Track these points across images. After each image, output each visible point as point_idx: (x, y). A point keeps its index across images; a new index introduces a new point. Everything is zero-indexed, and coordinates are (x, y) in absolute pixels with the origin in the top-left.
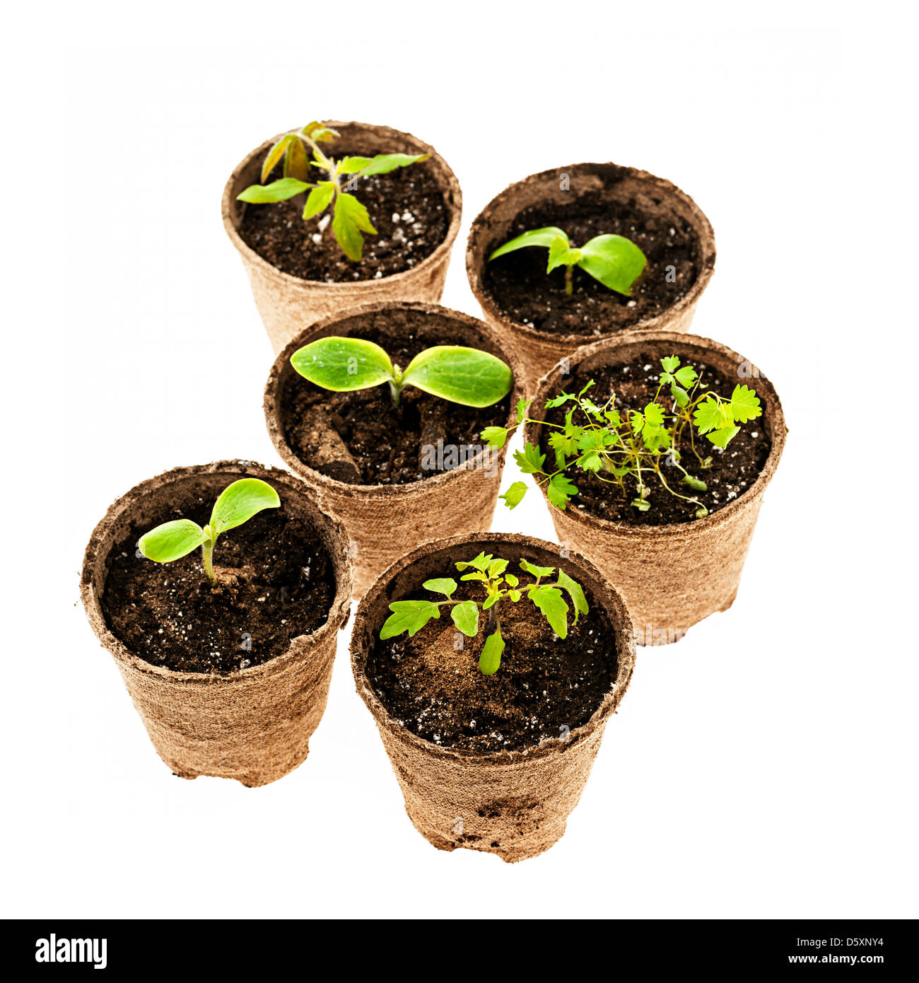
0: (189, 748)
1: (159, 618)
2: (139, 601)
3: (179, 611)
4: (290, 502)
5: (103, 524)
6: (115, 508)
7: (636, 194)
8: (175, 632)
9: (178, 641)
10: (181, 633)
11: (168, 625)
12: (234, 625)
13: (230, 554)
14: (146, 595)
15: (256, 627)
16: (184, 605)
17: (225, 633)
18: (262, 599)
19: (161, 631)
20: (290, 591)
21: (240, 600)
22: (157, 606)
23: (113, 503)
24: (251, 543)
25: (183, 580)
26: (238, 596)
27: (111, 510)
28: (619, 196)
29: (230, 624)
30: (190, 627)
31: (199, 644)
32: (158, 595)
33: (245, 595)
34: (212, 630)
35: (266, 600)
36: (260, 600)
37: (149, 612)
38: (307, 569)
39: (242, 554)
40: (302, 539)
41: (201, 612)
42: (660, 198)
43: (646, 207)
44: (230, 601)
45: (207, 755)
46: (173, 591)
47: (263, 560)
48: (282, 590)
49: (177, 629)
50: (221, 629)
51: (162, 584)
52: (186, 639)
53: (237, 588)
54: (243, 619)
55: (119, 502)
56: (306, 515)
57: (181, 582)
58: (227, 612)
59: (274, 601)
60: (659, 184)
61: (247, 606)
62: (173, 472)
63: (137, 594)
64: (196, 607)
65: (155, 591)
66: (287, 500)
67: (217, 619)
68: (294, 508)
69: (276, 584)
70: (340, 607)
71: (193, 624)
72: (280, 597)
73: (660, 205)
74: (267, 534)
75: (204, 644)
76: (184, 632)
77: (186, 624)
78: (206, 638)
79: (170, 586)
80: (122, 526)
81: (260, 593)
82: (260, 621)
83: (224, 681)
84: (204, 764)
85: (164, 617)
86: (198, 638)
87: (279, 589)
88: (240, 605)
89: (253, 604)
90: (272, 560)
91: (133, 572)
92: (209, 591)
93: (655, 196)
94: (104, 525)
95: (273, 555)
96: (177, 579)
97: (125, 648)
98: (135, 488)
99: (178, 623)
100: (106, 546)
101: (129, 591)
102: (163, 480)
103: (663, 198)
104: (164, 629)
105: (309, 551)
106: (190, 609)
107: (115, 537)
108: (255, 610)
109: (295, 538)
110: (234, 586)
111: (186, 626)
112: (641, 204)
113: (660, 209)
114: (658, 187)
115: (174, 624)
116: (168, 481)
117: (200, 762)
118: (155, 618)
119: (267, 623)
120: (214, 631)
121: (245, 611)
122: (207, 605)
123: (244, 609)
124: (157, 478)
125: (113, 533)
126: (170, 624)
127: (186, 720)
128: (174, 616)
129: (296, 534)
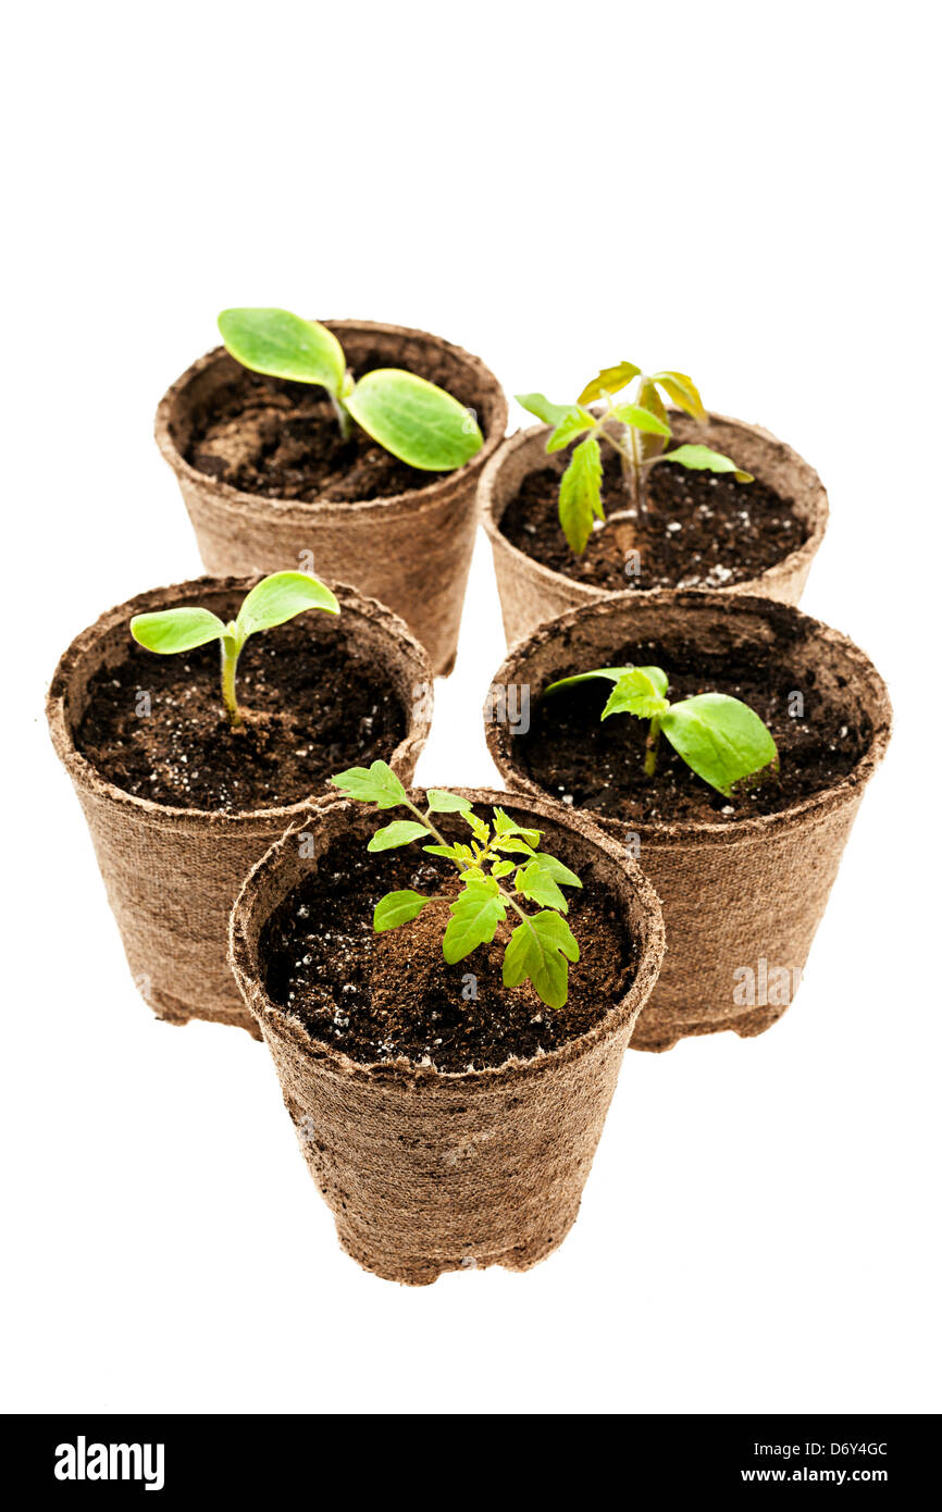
0: (179, 957)
1: (154, 761)
2: (127, 741)
3: (182, 755)
4: (356, 636)
5: (89, 632)
6: (109, 616)
7: (817, 664)
8: (173, 780)
9: (176, 791)
10: (181, 783)
11: (164, 770)
12: (259, 779)
13: (265, 700)
14: (140, 736)
15: (289, 786)
16: (191, 749)
17: (244, 787)
18: (302, 753)
19: (153, 777)
20: (342, 750)
21: (269, 747)
22: (153, 748)
23: (108, 609)
24: (297, 690)
25: (194, 721)
26: (267, 741)
27: (104, 618)
28: (794, 662)
29: (253, 778)
30: (195, 775)
31: (206, 796)
32: (156, 735)
33: (277, 742)
34: (226, 783)
35: (308, 756)
36: (299, 753)
37: (141, 753)
38: (369, 721)
39: (282, 702)
40: (367, 679)
41: (214, 757)
42: (847, 678)
43: (827, 688)
44: (256, 746)
45: (204, 972)
46: (179, 733)
47: (310, 711)
48: (332, 747)
49: (176, 777)
50: (238, 780)
51: (163, 724)
52: (188, 789)
53: (268, 731)
54: (271, 775)
55: (116, 611)
56: (377, 655)
57: (191, 723)
58: (251, 762)
59: (319, 758)
60: (850, 654)
61: (279, 758)
62: (196, 582)
63: (125, 731)
64: (207, 751)
65: (154, 731)
66: (352, 635)
67: (234, 769)
68: (361, 646)
69: (323, 740)
70: (409, 748)
71: (200, 772)
72: (328, 754)
73: (845, 689)
74: (320, 680)
75: (212, 797)
76: (186, 781)
77: (190, 771)
78: (215, 790)
79: (175, 726)
80: (117, 644)
81: (300, 745)
82: (295, 778)
83: (232, 820)
84: (198, 990)
85: (160, 760)
86: (204, 789)
87: (328, 746)
88: (269, 754)
89: (289, 757)
90: (323, 712)
91: (125, 707)
92: (229, 730)
93: (842, 673)
94: (92, 634)
95: (325, 705)
96: (186, 720)
97: (97, 773)
98: (141, 596)
99: (180, 770)
100: (91, 663)
101: (116, 726)
102: (182, 591)
103: (851, 679)
104: (159, 774)
105: (374, 696)
106: (198, 754)
107: (105, 656)
108: (291, 766)
109: (357, 678)
110: (263, 728)
111: (190, 774)
112: (821, 683)
113: (844, 695)
114: (847, 658)
115: (173, 770)
116: (188, 593)
117: (192, 986)
118: (147, 762)
119: (305, 782)
120: (229, 784)
121: (276, 765)
122: (224, 749)
123: (275, 762)
124: (173, 587)
125: (103, 649)
126: (168, 769)
127: (176, 902)
128: (175, 761)
129: (359, 673)
